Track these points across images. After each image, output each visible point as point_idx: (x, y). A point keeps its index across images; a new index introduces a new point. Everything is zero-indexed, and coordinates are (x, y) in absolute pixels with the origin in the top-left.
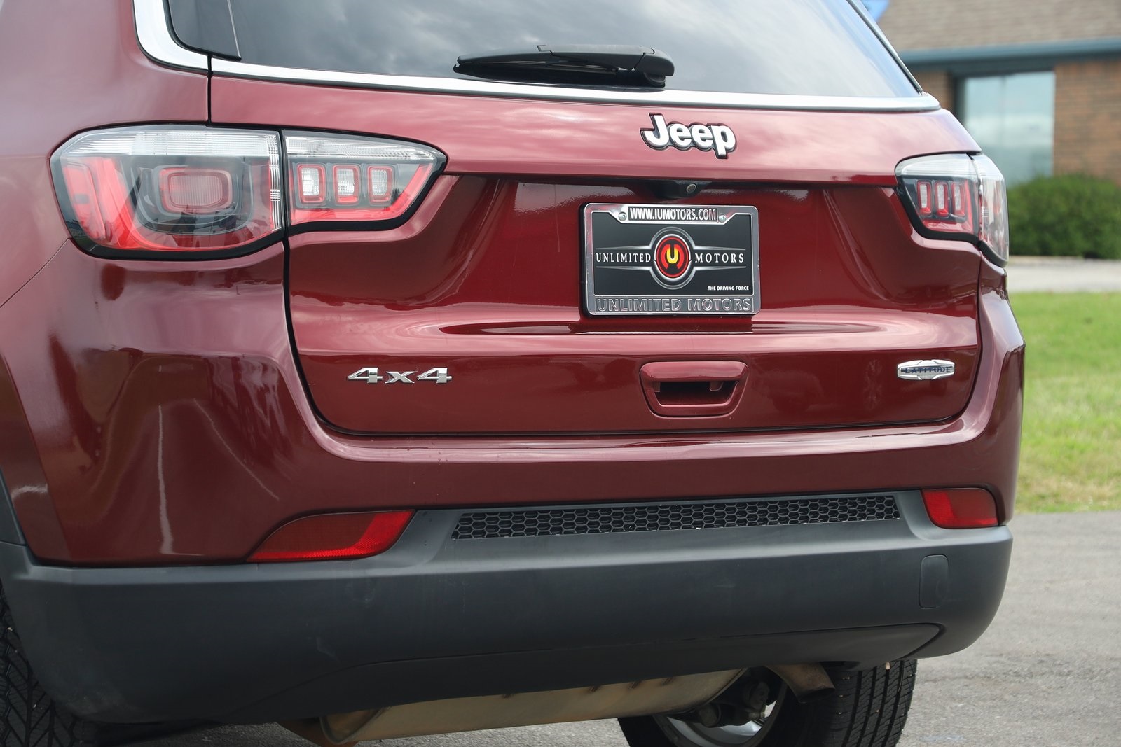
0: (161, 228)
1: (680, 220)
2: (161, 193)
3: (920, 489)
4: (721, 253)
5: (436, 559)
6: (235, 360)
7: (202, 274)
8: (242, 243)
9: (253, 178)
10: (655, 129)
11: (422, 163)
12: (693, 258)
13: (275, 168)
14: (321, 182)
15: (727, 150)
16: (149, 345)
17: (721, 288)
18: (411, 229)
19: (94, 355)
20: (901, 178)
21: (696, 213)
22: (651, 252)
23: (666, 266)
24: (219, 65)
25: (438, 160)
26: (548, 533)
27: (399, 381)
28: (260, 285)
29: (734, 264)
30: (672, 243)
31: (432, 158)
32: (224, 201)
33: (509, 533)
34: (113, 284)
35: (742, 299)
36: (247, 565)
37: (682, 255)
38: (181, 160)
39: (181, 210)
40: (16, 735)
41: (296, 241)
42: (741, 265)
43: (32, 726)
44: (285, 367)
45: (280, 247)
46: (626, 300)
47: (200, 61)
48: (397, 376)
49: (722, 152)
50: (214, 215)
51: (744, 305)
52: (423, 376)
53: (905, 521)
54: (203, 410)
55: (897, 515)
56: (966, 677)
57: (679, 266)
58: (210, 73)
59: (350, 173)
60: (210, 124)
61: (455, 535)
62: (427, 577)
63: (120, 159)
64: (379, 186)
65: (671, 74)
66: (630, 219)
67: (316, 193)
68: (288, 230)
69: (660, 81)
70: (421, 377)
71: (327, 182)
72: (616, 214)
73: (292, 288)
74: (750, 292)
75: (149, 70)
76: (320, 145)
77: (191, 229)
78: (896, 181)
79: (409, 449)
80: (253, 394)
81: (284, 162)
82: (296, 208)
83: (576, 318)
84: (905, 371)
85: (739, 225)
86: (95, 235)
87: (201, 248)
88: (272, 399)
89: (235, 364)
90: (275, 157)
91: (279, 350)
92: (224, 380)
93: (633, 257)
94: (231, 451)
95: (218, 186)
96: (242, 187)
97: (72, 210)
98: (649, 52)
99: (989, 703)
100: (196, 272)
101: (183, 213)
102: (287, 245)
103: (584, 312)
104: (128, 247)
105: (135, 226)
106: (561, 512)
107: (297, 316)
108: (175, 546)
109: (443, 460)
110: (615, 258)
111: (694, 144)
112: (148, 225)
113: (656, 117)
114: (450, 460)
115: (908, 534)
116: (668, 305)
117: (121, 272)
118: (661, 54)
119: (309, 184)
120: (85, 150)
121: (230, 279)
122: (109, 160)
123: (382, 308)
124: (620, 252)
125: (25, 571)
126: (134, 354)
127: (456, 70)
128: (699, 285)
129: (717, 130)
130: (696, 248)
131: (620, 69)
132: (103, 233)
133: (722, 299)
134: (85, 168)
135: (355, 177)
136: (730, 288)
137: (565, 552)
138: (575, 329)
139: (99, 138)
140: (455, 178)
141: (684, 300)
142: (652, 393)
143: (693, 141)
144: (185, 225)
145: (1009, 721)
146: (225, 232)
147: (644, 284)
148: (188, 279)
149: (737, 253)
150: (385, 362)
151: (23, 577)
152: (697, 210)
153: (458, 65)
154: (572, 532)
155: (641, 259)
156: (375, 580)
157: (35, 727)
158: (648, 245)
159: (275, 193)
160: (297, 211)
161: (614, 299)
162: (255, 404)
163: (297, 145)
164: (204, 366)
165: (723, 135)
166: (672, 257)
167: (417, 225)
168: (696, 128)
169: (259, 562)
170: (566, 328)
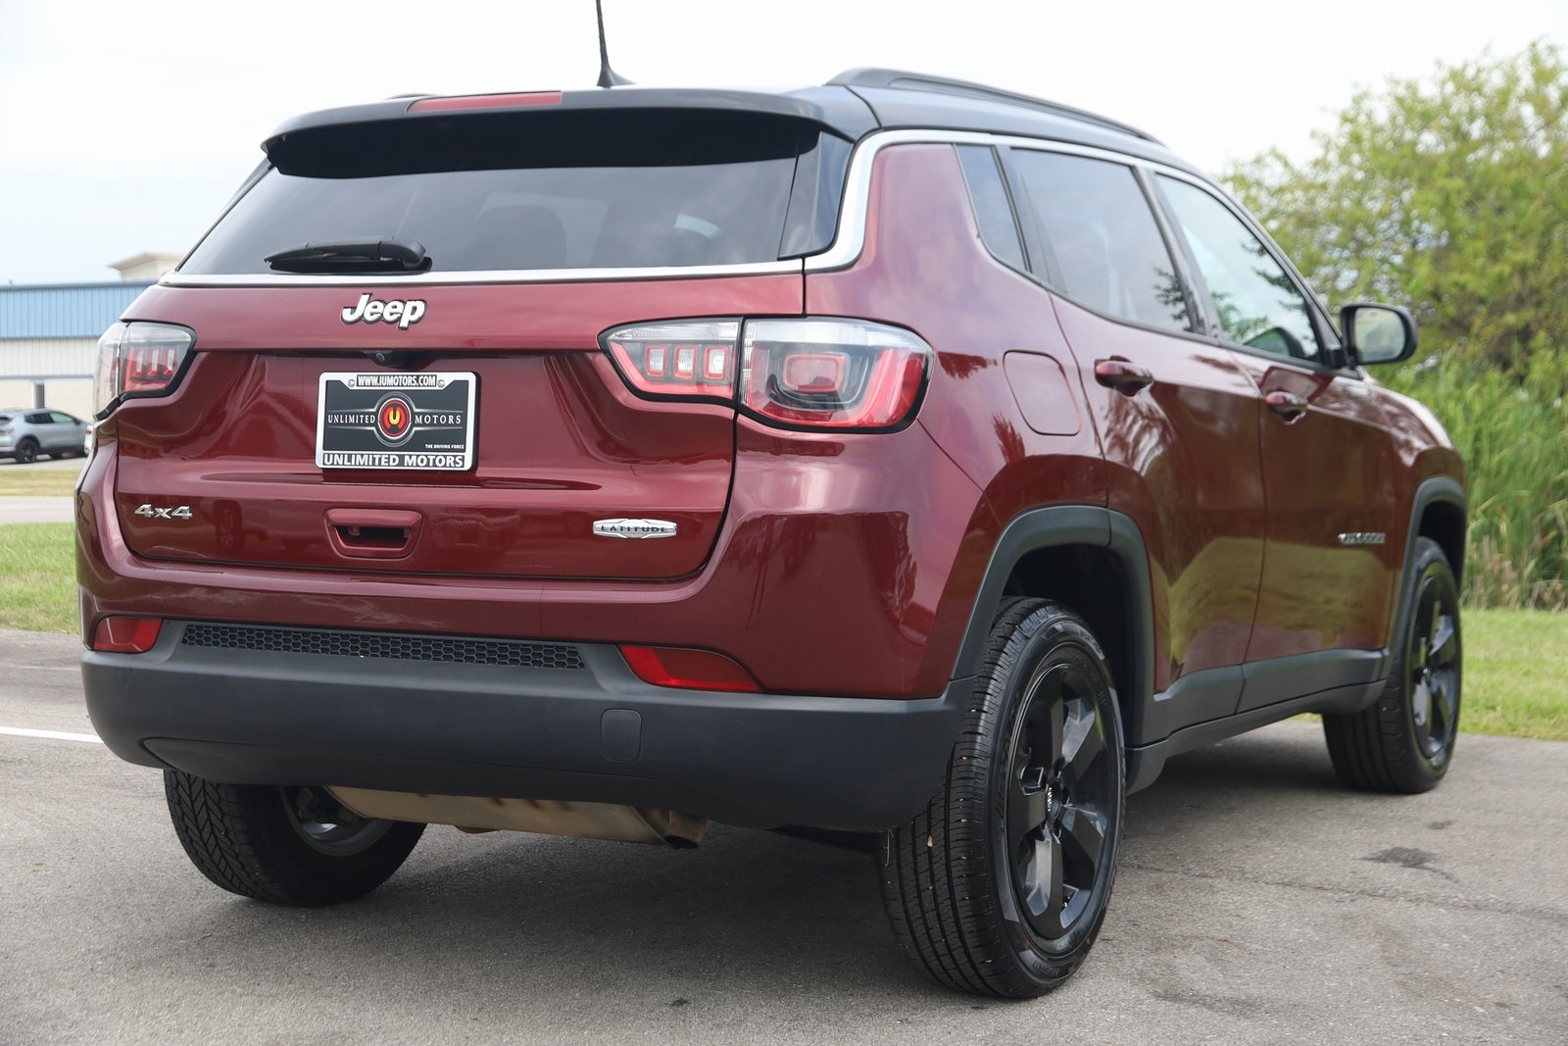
1: (403, 386)
4: (440, 415)
12: (413, 419)
17: (438, 446)
22: (376, 414)
29: (451, 425)
30: (395, 406)
37: (403, 418)
42: (458, 425)
55: (582, 665)
57: (400, 427)
66: (358, 385)
74: (464, 451)
93: (359, 418)
115: (595, 685)
116: (387, 460)
124: (348, 414)
133: (437, 456)
136: (446, 446)
149: (455, 415)
152: (418, 377)
155: (367, 420)
166: (394, 418)
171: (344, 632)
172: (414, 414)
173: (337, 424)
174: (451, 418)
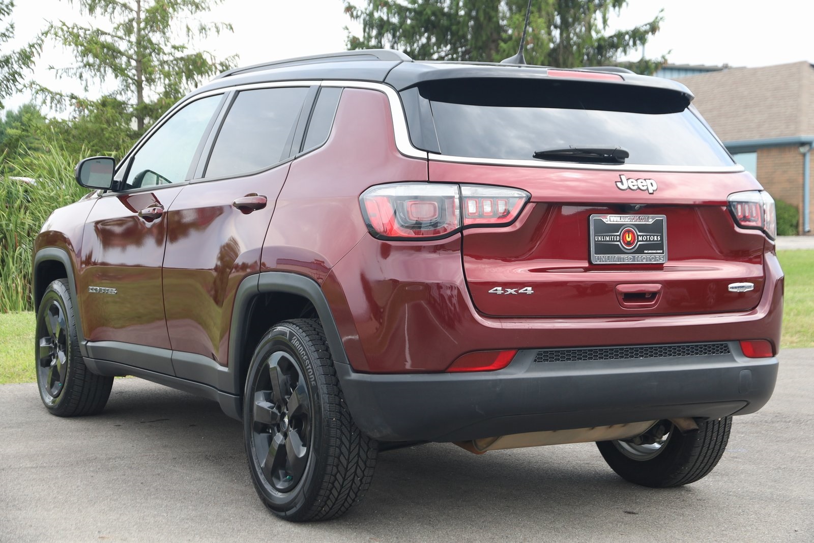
0: (407, 227)
2: (408, 212)
3: (739, 340)
4: (650, 236)
5: (527, 371)
6: (438, 284)
7: (424, 247)
8: (441, 234)
9: (447, 205)
10: (621, 182)
11: (520, 198)
13: (457, 201)
14: (477, 207)
15: (654, 191)
16: (402, 278)
18: (515, 226)
19: (379, 282)
20: (729, 202)
21: (639, 218)
22: (619, 236)
23: (626, 242)
24: (432, 156)
25: (527, 196)
26: (576, 360)
27: (511, 293)
28: (449, 252)
29: (656, 241)
30: (629, 232)
31: (524, 195)
32: (435, 215)
33: (559, 360)
34: (385, 251)
35: (660, 256)
36: (446, 374)
37: (633, 237)
38: (416, 198)
39: (416, 219)
40: (345, 446)
41: (466, 232)
43: (352, 441)
44: (462, 287)
45: (459, 235)
46: (609, 257)
47: (423, 155)
48: (510, 291)
49: (651, 191)
50: (429, 222)
51: (660, 259)
52: (521, 291)
53: (732, 355)
54: (426, 306)
56: (743, 423)
58: (428, 160)
59: (489, 202)
60: (429, 182)
61: (535, 361)
62: (523, 379)
63: (389, 198)
64: (501, 209)
65: (628, 157)
67: (475, 211)
68: (463, 228)
69: (622, 160)
70: (520, 291)
71: (479, 206)
72: (604, 220)
73: (464, 253)
75: (402, 159)
76: (476, 190)
77: (420, 227)
78: (728, 204)
79: (515, 323)
80: (446, 298)
81: (461, 198)
82: (466, 218)
83: (586, 265)
84: (733, 288)
85: (658, 224)
86: (379, 231)
87: (424, 236)
88: (455, 300)
89: (439, 286)
90: (457, 196)
91: (459, 280)
92: (435, 293)
93: (611, 238)
94: (438, 324)
95: (432, 208)
96: (442, 210)
97: (369, 219)
98: (618, 148)
99: (755, 435)
100: (421, 246)
101: (417, 221)
102: (462, 234)
103: (590, 262)
104: (392, 236)
105: (396, 226)
106: (581, 350)
107: (466, 265)
108: (412, 365)
109: (530, 328)
110: (604, 238)
111: (639, 188)
112: (402, 226)
113: (622, 176)
114: (533, 328)
115: (734, 361)
116: (627, 259)
117: (390, 246)
118: (623, 148)
119: (471, 207)
120: (374, 194)
121: (436, 249)
122: (385, 198)
123: (500, 261)
124: (606, 236)
125: (349, 375)
126: (395, 282)
127: (534, 157)
128: (641, 250)
129: (649, 182)
130: (639, 234)
131: (605, 155)
132: (382, 230)
134: (375, 202)
135: (491, 203)
136: (654, 252)
137: (583, 368)
138: (586, 270)
139: (380, 189)
140: (534, 204)
141: (634, 257)
142: (621, 298)
143: (638, 187)
144: (417, 226)
145: (766, 443)
146: (433, 229)
147: (616, 250)
148: (419, 249)
150: (505, 285)
151: (348, 378)
153: (535, 155)
154: (586, 360)
155: (615, 239)
156: (501, 380)
157: (353, 442)
158: (618, 232)
159: (457, 212)
160: (466, 219)
161: (603, 256)
162: (448, 302)
163: (467, 191)
164: (427, 287)
165: (651, 184)
167: (518, 225)
168: (639, 181)
169: (451, 372)
170: (582, 270)
171: (632, 347)
172: (638, 236)
173: (600, 241)
174: (655, 237)
